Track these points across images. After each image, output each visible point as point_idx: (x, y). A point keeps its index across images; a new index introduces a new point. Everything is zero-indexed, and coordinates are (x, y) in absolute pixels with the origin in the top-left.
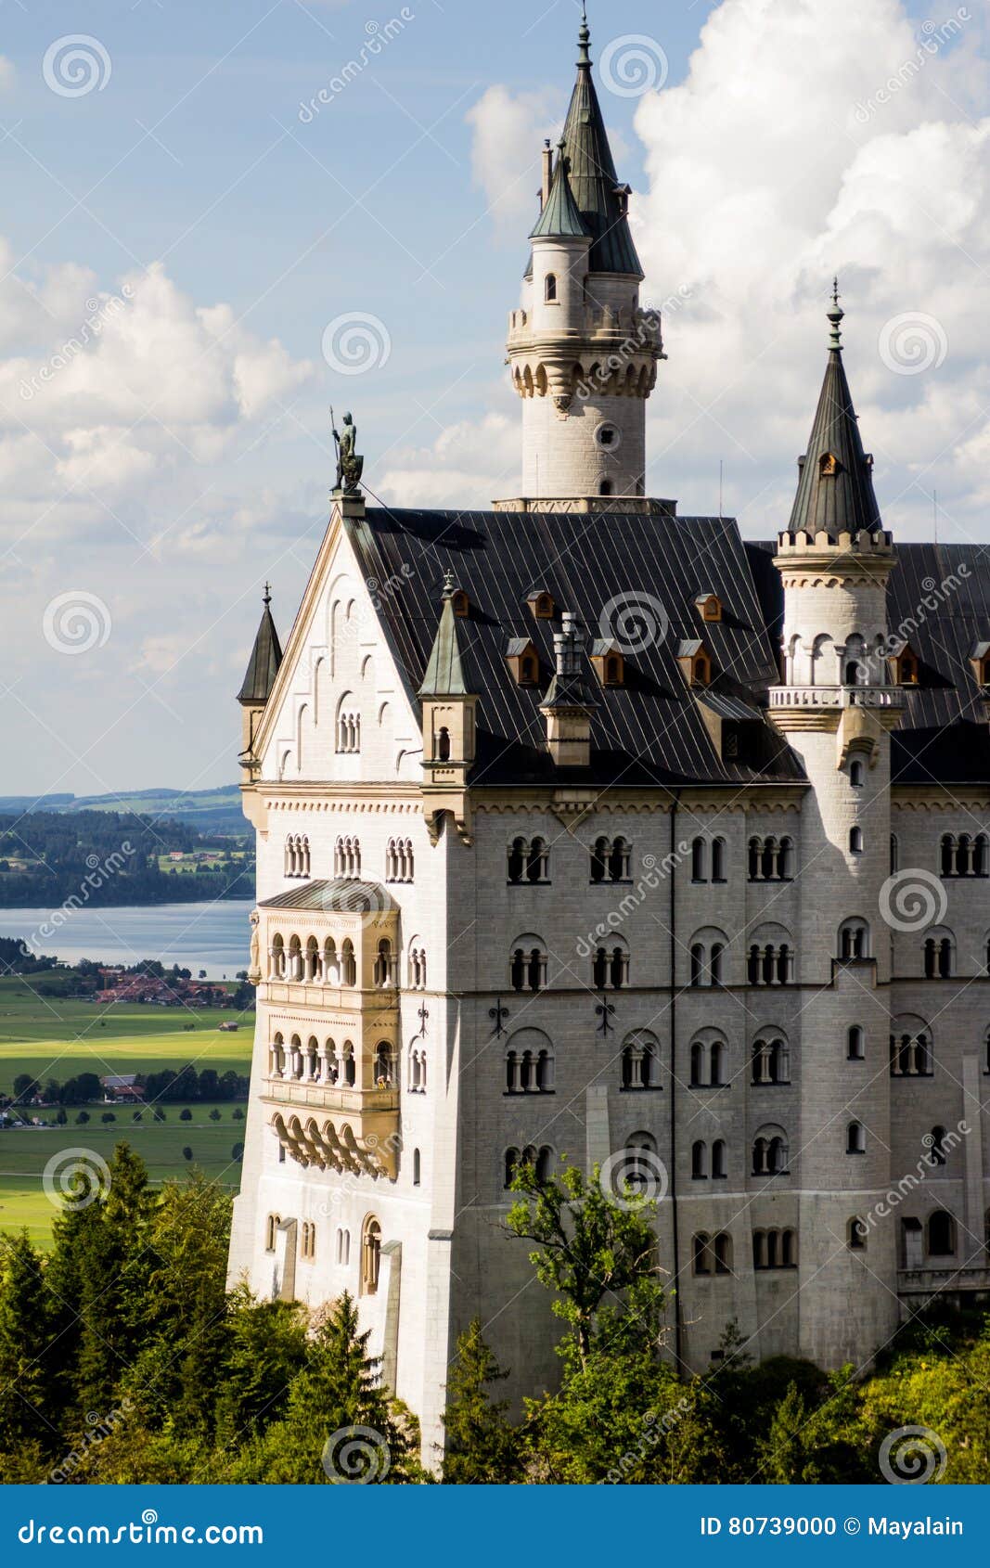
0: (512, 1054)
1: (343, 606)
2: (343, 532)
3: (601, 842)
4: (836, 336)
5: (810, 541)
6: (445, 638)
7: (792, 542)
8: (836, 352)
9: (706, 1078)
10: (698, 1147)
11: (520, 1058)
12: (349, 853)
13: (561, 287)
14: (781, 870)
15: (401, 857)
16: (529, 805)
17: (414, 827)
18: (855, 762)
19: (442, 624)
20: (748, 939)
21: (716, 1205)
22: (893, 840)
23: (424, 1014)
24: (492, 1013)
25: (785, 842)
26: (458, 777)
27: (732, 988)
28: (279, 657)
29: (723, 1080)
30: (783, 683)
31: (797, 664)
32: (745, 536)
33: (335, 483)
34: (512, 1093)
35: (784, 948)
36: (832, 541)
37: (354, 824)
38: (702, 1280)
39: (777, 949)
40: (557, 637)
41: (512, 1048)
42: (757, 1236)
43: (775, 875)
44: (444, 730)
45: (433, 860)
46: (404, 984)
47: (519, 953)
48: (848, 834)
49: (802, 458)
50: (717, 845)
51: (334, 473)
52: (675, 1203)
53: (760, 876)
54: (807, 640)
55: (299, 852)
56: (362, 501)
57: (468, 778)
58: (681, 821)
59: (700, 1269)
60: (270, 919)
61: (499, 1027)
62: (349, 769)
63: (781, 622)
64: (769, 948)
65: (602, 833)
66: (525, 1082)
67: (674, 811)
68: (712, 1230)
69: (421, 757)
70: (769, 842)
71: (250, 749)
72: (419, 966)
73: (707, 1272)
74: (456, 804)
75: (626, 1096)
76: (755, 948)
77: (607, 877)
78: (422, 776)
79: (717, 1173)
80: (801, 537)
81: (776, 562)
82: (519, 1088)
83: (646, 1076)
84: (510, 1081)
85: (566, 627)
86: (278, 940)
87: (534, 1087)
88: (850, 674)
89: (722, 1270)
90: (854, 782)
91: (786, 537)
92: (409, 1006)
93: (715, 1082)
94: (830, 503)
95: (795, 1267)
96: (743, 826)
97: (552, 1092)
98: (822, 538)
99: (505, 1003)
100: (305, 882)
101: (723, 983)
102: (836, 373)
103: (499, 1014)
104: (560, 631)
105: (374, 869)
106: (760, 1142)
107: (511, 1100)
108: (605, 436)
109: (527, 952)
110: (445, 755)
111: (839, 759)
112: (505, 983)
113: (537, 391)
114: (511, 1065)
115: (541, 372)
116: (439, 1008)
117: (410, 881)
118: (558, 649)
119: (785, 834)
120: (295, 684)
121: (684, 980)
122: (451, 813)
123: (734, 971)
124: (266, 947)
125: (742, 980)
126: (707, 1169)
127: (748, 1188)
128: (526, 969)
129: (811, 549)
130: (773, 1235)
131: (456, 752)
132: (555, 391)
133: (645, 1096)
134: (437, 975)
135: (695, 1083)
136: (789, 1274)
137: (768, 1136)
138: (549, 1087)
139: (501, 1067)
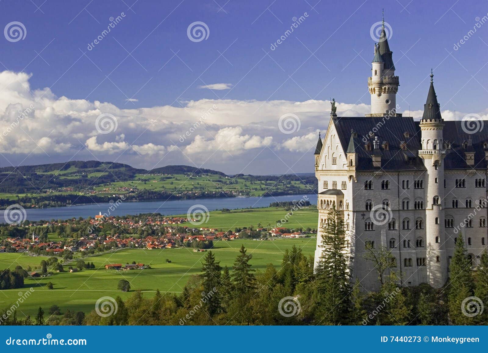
0: (366, 223)
1: (333, 136)
2: (333, 122)
3: (383, 181)
4: (432, 80)
5: (426, 121)
6: (351, 142)
7: (423, 121)
8: (432, 83)
9: (406, 228)
10: (405, 241)
11: (368, 224)
12: (335, 184)
13: (378, 72)
14: (421, 186)
15: (344, 184)
16: (369, 174)
17: (346, 179)
18: (436, 164)
19: (351, 139)
20: (414, 200)
21: (409, 253)
22: (445, 180)
23: (349, 215)
24: (362, 215)
25: (422, 181)
26: (354, 168)
27: (411, 210)
28: (322, 145)
29: (410, 228)
30: (421, 149)
31: (424, 145)
32: (415, 120)
33: (331, 112)
34: (366, 230)
35: (422, 202)
36: (431, 121)
37: (335, 179)
38: (406, 268)
39: (420, 202)
40: (374, 141)
41: (366, 222)
42: (417, 259)
43: (420, 187)
44: (351, 160)
45: (350, 185)
46: (345, 209)
47: (367, 203)
48: (435, 179)
49: (425, 105)
50: (408, 181)
51: (331, 110)
52: (400, 252)
53: (417, 188)
54: (426, 141)
55: (326, 184)
56: (336, 115)
57: (356, 169)
58: (400, 178)
59: (405, 265)
60: (320, 197)
61: (363, 218)
62: (335, 167)
63: (421, 137)
64: (419, 202)
65: (383, 180)
66: (369, 228)
67: (398, 175)
68: (408, 258)
69: (347, 165)
70: (418, 181)
71: (317, 164)
72: (348, 206)
73: (407, 266)
74: (354, 174)
75: (390, 231)
76: (416, 202)
77: (385, 188)
78: (347, 168)
79: (409, 246)
80: (424, 120)
81: (420, 125)
82: (367, 229)
83: (394, 227)
84: (366, 229)
85: (376, 139)
86: (322, 201)
87: (371, 229)
88: (435, 147)
89: (410, 266)
90: (436, 169)
91: (422, 120)
92: (346, 213)
93: (408, 229)
94: (431, 113)
95: (426, 265)
96: (413, 178)
97: (374, 230)
98: (429, 120)
99: (364, 213)
100: (327, 190)
101: (409, 209)
102: (432, 88)
103: (363, 215)
104: (375, 140)
105: (339, 187)
106: (417, 240)
107: (366, 232)
108: (387, 102)
109: (369, 203)
110: (352, 165)
111: (433, 164)
112: (364, 209)
113: (373, 93)
114: (366, 225)
115: (374, 89)
116: (351, 214)
117: (346, 189)
118: (374, 144)
119: (422, 179)
120: (325, 151)
121: (401, 208)
122: (353, 176)
123: (411, 206)
124: (320, 202)
125: (413, 208)
126: (407, 246)
127: (415, 250)
128: (369, 206)
129: (426, 123)
130: (421, 259)
131: (354, 164)
132: (377, 92)
133: (393, 231)
134: (351, 208)
135: (404, 228)
136: (424, 267)
137: (419, 239)
138: (373, 229)
139: (364, 226)
